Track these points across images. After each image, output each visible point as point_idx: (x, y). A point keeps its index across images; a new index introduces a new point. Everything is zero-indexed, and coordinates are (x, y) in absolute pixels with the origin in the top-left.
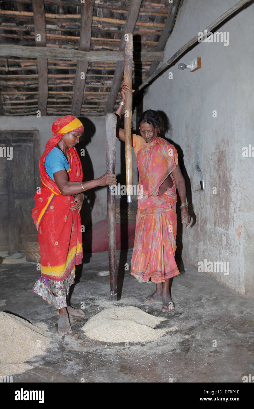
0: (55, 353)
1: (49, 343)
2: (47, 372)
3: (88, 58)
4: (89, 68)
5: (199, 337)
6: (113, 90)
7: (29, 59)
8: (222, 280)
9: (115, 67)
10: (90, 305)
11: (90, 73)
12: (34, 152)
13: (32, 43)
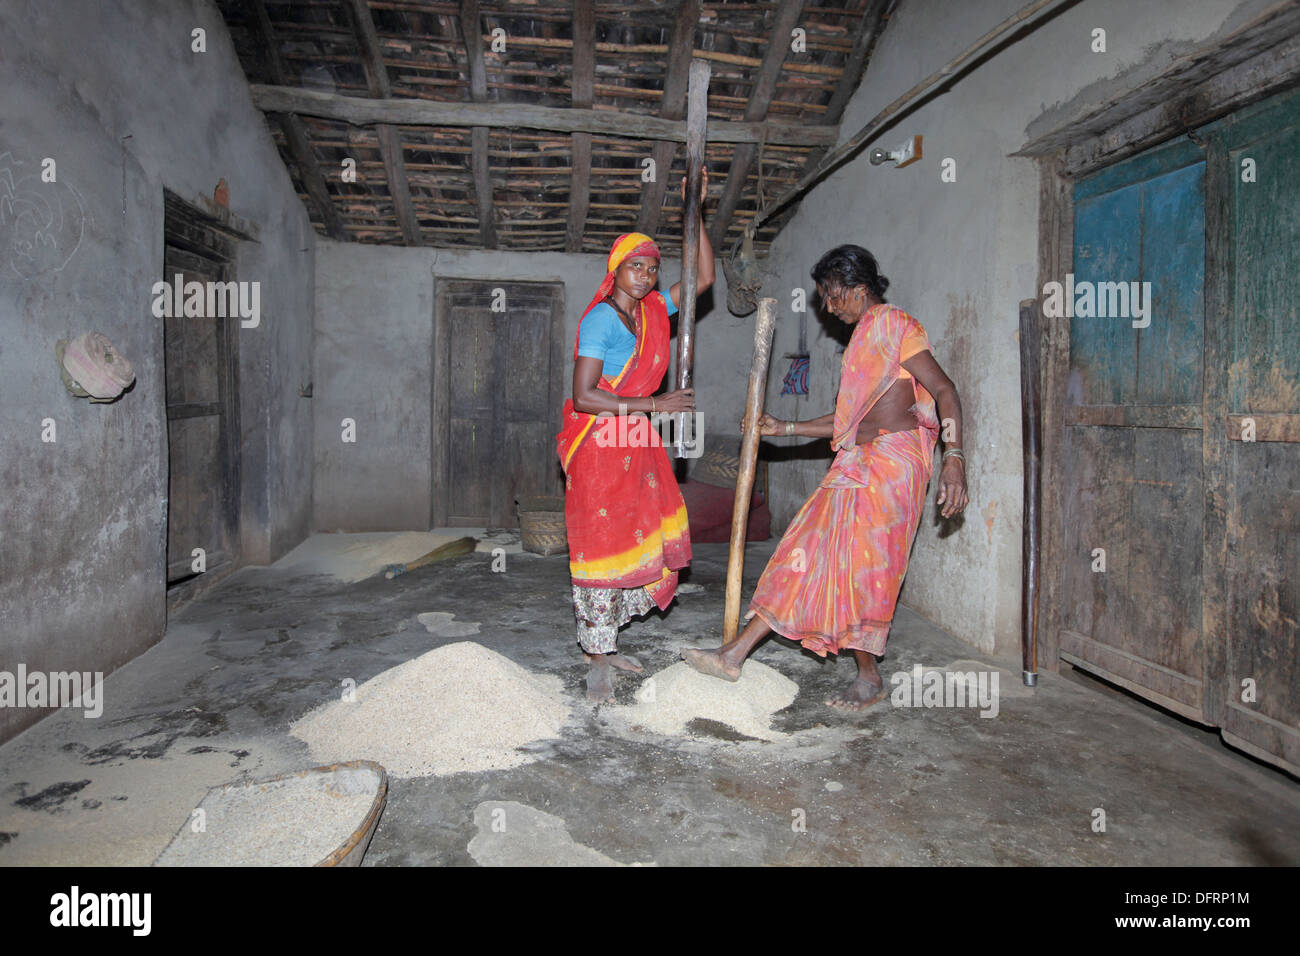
0: (578, 739)
1: (567, 716)
2: (562, 773)
3: (678, 133)
4: (678, 156)
5: (890, 736)
6: (725, 205)
7: (556, 133)
8: (943, 620)
9: (731, 155)
10: (654, 649)
11: (677, 166)
12: (552, 326)
13: (564, 101)
